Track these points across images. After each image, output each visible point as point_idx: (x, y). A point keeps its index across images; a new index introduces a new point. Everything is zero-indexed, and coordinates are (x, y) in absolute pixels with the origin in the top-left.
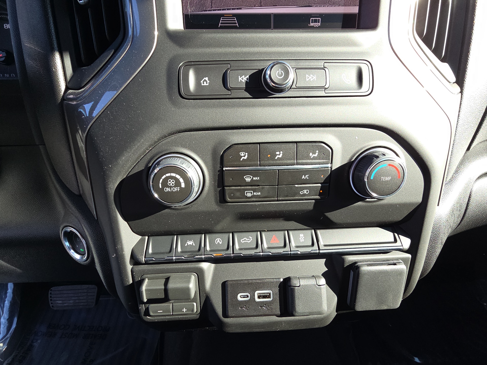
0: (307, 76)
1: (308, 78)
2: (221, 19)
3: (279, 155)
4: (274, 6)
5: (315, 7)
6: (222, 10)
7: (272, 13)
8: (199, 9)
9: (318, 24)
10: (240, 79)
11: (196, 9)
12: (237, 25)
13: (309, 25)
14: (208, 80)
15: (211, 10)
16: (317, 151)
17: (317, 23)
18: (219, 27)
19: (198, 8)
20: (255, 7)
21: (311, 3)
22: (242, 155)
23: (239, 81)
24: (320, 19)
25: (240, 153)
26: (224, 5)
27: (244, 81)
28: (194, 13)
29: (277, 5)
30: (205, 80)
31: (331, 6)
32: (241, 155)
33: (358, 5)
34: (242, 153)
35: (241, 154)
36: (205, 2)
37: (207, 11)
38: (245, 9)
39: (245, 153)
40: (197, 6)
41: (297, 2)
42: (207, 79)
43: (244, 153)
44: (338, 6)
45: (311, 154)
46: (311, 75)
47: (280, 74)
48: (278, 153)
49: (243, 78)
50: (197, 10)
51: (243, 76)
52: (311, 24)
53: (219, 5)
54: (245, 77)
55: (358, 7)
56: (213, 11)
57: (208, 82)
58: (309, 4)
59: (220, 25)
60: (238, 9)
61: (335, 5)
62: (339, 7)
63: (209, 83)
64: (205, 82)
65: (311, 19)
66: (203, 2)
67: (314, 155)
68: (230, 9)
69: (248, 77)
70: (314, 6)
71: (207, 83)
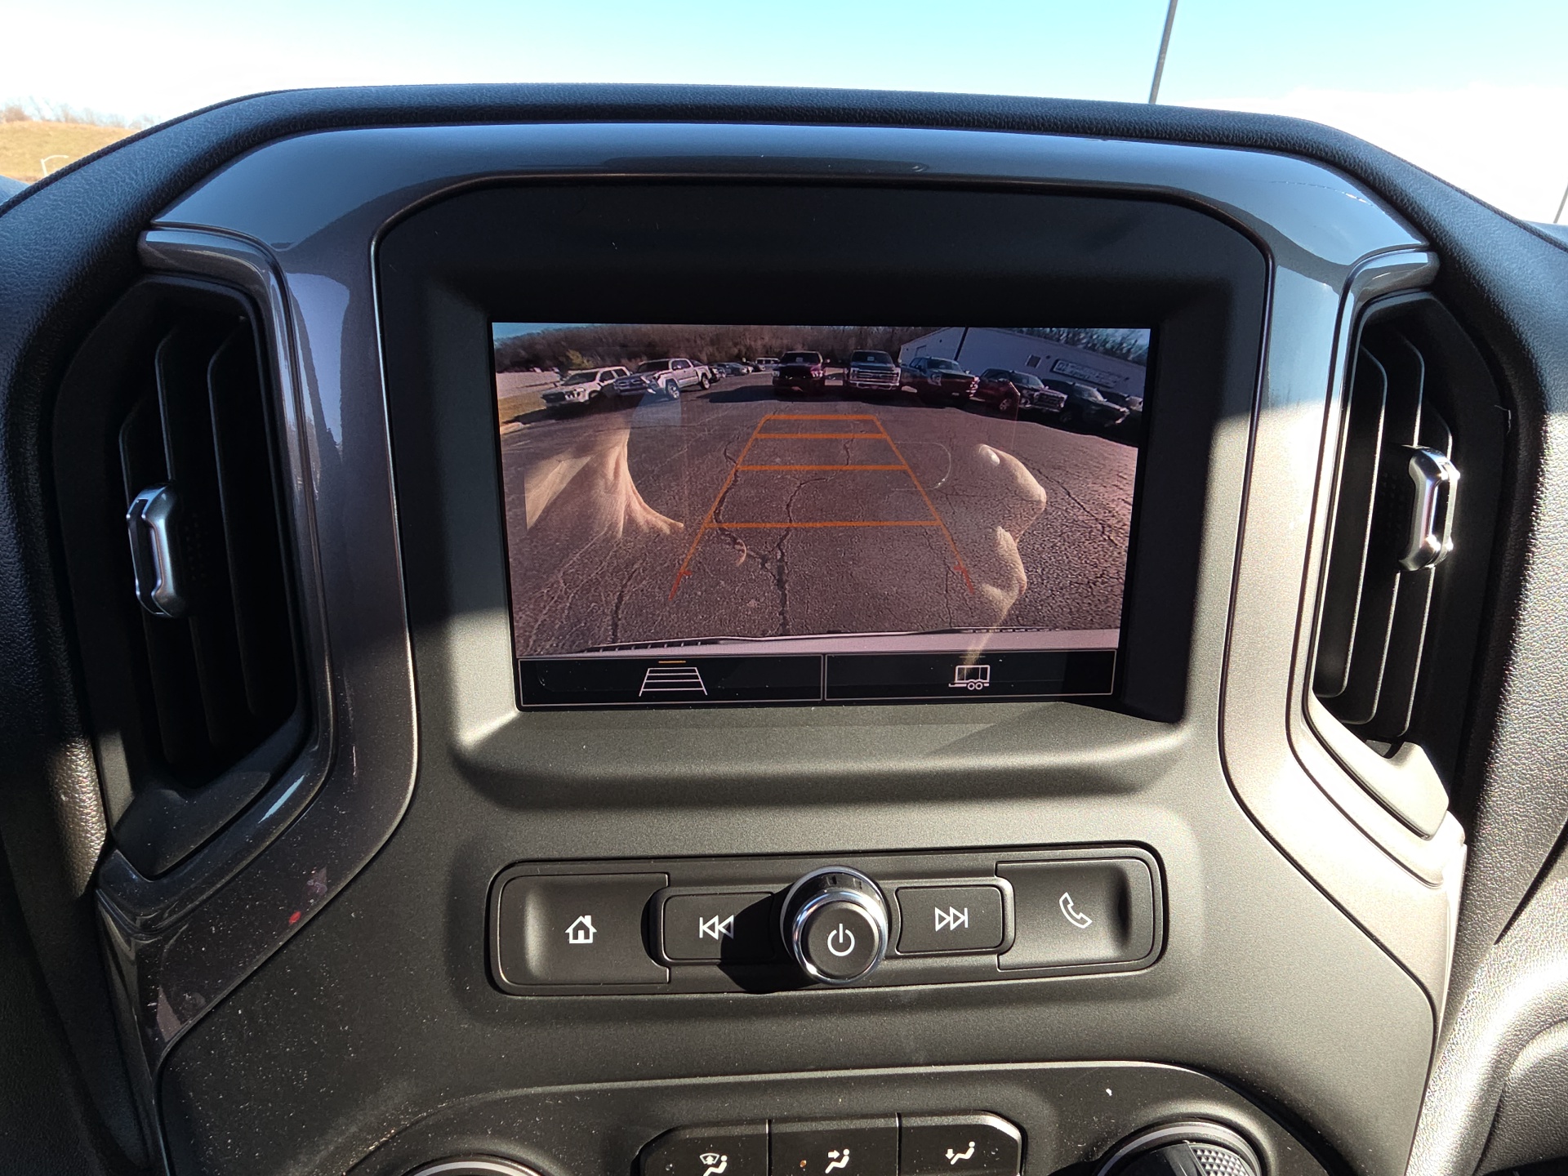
0: (937, 911)
1: (940, 922)
2: (648, 674)
3: (839, 1160)
4: (829, 632)
5: (970, 633)
6: (652, 647)
7: (824, 654)
8: (571, 646)
9: (983, 683)
10: (703, 928)
11: (561, 644)
12: (704, 689)
13: (950, 685)
14: (593, 924)
15: (613, 649)
16: (972, 1144)
17: (978, 678)
18: (640, 695)
19: (568, 644)
20: (764, 637)
21: (958, 622)
22: (710, 1161)
23: (701, 936)
24: (988, 667)
25: (701, 1157)
26: (656, 633)
27: (716, 936)
28: (554, 656)
29: (841, 628)
30: (581, 926)
31: (1026, 630)
32: (705, 1163)
33: (1119, 625)
34: (707, 1157)
35: (705, 1158)
36: (591, 625)
37: (597, 650)
38: (734, 643)
39: (718, 1156)
40: (565, 637)
41: (909, 620)
42: (587, 920)
43: (715, 1158)
44: (1050, 630)
45: (950, 1154)
46: (952, 911)
47: (841, 940)
48: (834, 1154)
49: (714, 924)
50: (562, 648)
51: (716, 919)
52: (956, 681)
53: (640, 633)
54: (720, 923)
55: (1118, 630)
56: (619, 650)
57: (592, 930)
58: (952, 625)
59: (642, 690)
60: (704, 643)
61: (1039, 626)
62: (1053, 633)
63: (594, 934)
64: (581, 933)
65: (957, 667)
66: (585, 624)
67: (960, 1156)
68: (678, 644)
69: (731, 919)
70: (966, 630)
71: (587, 937)
